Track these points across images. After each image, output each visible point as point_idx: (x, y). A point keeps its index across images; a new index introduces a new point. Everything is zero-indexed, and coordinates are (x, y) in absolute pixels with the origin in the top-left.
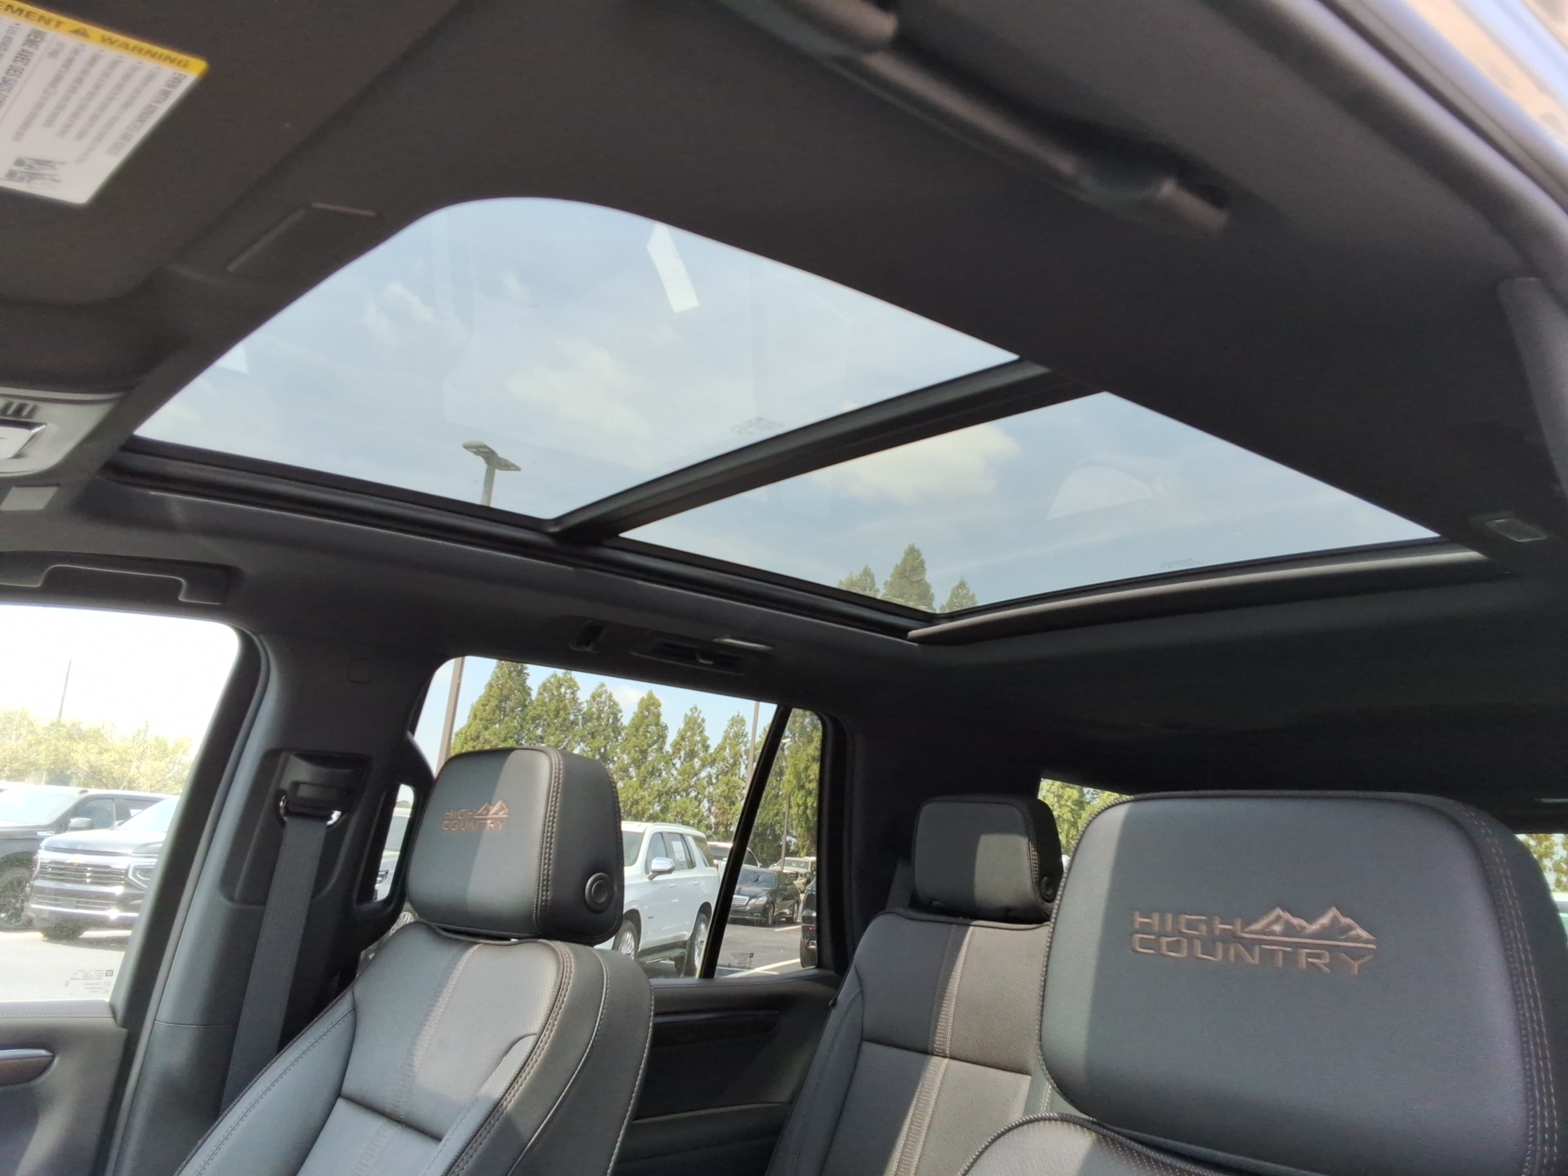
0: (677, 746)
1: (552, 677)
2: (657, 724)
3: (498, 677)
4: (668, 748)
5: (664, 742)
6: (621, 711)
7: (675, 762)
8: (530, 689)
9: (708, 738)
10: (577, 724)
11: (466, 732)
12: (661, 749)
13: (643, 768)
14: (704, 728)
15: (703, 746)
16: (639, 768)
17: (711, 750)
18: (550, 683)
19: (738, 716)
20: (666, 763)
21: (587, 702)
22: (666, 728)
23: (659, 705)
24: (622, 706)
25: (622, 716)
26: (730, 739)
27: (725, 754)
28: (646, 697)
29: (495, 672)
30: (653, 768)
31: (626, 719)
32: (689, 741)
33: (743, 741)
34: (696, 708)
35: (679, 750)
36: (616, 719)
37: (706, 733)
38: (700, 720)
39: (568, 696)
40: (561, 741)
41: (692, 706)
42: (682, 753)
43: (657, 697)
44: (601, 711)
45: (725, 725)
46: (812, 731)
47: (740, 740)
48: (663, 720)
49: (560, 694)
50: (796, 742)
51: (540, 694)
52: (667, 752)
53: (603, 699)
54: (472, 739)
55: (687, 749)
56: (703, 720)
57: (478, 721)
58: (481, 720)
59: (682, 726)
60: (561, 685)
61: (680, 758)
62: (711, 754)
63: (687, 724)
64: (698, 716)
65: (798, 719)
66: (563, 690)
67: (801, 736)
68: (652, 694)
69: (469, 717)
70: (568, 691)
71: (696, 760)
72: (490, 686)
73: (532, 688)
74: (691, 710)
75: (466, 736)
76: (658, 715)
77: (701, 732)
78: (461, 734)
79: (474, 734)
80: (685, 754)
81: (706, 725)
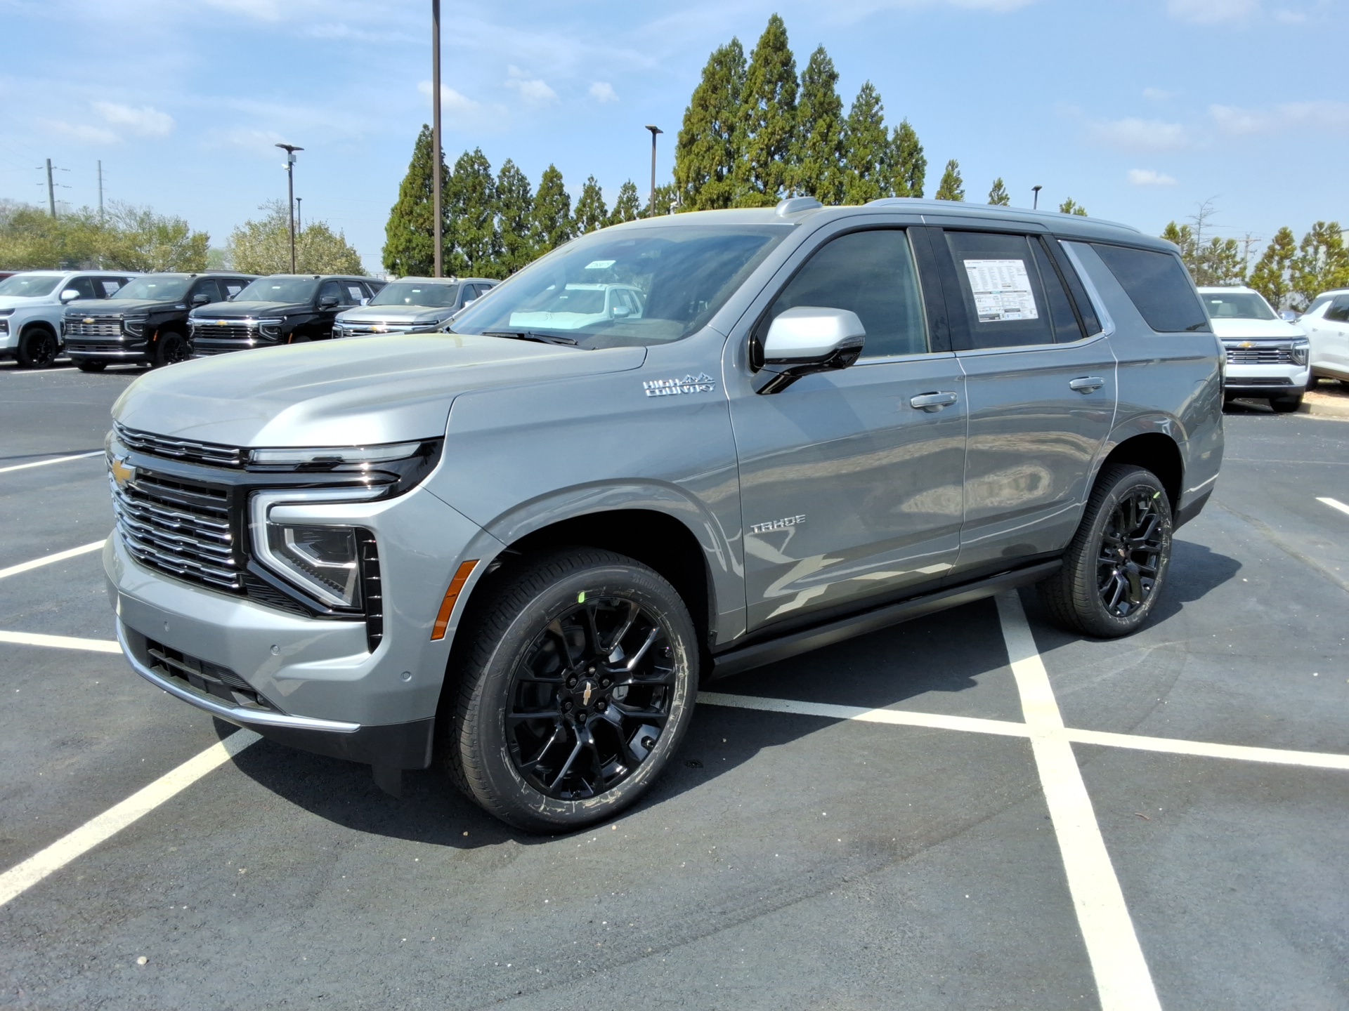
0: (580, 212)
1: (464, 155)
2: (561, 194)
3: (418, 158)
4: (572, 214)
5: (569, 210)
6: (529, 184)
7: (579, 225)
8: (447, 167)
9: (605, 204)
10: (493, 197)
11: (401, 208)
12: (566, 215)
13: (554, 233)
14: (600, 195)
15: (602, 211)
16: (550, 233)
17: (609, 215)
18: (464, 161)
19: (629, 183)
20: (572, 227)
21: (498, 177)
22: (568, 197)
23: (561, 177)
24: (529, 180)
25: (530, 189)
26: (623, 203)
27: (621, 217)
28: (548, 170)
29: (415, 153)
30: (562, 232)
31: (534, 191)
32: (590, 208)
33: (635, 205)
34: (592, 178)
35: (582, 215)
36: (526, 192)
37: (603, 200)
38: (597, 189)
39: (481, 172)
40: (482, 213)
41: (589, 176)
42: (585, 218)
43: (559, 170)
44: (511, 184)
45: (619, 192)
46: (695, 195)
47: (633, 204)
48: (566, 190)
49: (474, 170)
50: (681, 205)
51: (456, 170)
52: (572, 217)
53: (512, 173)
54: (407, 214)
55: (589, 214)
56: (600, 189)
57: (408, 198)
58: (411, 196)
59: (582, 194)
60: (474, 162)
61: (583, 223)
62: (609, 218)
63: (586, 192)
64: (595, 185)
65: (682, 185)
66: (476, 167)
67: (686, 199)
68: (554, 168)
69: (400, 195)
70: (481, 168)
71: (597, 223)
72: (413, 166)
73: (449, 166)
74: (589, 179)
75: (401, 211)
76: (562, 186)
77: (599, 199)
78: (397, 209)
79: (408, 210)
80: (587, 218)
81: (602, 193)
